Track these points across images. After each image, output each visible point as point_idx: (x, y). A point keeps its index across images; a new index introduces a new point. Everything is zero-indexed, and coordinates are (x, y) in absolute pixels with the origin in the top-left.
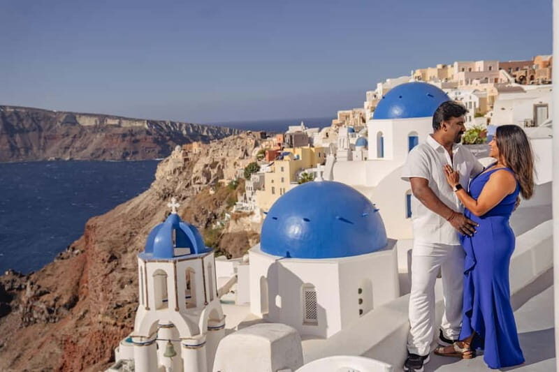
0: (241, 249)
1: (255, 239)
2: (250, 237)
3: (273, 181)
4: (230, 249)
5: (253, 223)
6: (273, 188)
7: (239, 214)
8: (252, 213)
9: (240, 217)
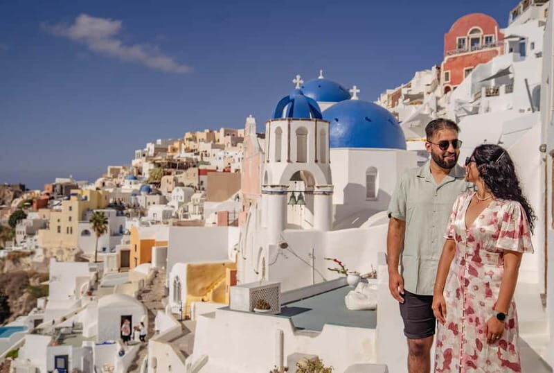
0: (20, 288)
1: (36, 278)
2: (31, 277)
3: (59, 220)
4: (7, 290)
5: (33, 263)
6: (59, 227)
7: (17, 254)
8: (32, 253)
9: (19, 257)
